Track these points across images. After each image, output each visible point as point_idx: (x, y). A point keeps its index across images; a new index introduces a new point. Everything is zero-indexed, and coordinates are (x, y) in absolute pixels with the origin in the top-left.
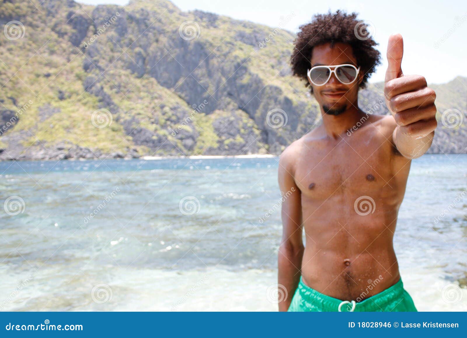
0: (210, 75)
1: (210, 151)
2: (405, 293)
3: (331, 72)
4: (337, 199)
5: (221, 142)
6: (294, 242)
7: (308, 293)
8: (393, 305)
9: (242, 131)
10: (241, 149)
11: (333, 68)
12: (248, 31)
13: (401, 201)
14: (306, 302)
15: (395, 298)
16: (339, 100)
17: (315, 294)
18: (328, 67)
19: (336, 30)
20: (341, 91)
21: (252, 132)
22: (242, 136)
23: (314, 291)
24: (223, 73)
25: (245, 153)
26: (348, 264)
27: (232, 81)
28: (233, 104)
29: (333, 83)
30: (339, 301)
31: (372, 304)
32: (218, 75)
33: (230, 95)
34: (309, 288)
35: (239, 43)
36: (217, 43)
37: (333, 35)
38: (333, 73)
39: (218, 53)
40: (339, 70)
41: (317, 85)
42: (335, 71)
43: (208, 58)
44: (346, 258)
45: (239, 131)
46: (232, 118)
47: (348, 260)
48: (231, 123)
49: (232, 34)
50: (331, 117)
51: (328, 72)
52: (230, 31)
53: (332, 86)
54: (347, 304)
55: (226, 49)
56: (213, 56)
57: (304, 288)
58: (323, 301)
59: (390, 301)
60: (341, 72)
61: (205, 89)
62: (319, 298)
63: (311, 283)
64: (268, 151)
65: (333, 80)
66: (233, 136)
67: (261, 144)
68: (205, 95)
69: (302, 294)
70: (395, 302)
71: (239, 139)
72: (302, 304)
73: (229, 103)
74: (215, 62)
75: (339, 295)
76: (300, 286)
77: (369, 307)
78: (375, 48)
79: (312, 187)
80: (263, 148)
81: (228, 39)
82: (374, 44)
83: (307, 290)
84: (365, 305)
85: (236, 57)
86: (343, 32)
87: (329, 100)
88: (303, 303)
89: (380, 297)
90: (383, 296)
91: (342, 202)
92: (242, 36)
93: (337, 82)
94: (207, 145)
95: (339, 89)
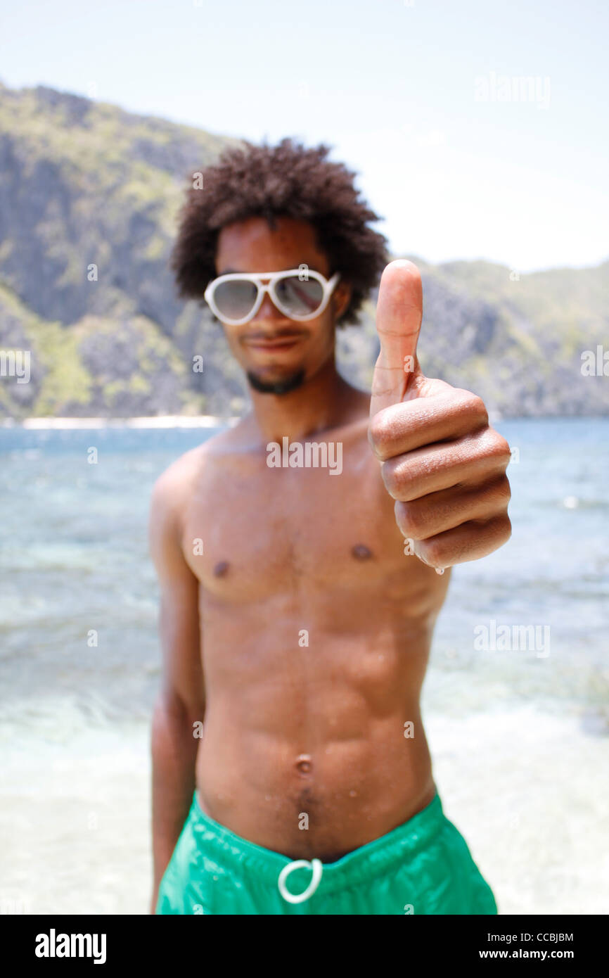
0: (73, 235)
1: (73, 410)
2: (447, 831)
3: (262, 289)
4: (281, 601)
5: (97, 391)
6: (188, 697)
7: (209, 836)
8: (417, 865)
9: (146, 365)
10: (144, 407)
11: (266, 280)
12: (160, 139)
13: (438, 605)
14: (205, 858)
15: (422, 846)
16: (283, 358)
17: (227, 839)
18: (254, 277)
19: (277, 188)
20: (289, 336)
21: (166, 369)
22: (146, 376)
23: (225, 831)
24: (104, 232)
25: (152, 413)
26: (306, 768)
27: (122, 252)
28: (126, 305)
29: (267, 318)
30: (283, 859)
31: (365, 865)
32: (90, 238)
33: (118, 283)
34: (211, 822)
35: (139, 166)
36: (89, 164)
37: (270, 199)
38: (267, 295)
39: (91, 188)
40: (282, 285)
41: (232, 323)
42: (270, 289)
43: (67, 197)
44: (301, 752)
45: (136, 366)
46: (123, 337)
47: (304, 758)
48: (119, 348)
49: (125, 145)
50: (269, 400)
51: (255, 290)
52: (118, 136)
53: (266, 326)
54: (302, 870)
55: (109, 179)
56: (81, 194)
57: (202, 821)
58: (246, 859)
59: (409, 856)
60: (290, 291)
61: (60, 267)
62: (235, 851)
63: (218, 812)
64: (205, 411)
65: (267, 311)
66: (124, 375)
67: (186, 395)
68: (62, 281)
69: (198, 836)
70: (423, 856)
71: (139, 385)
72: (195, 862)
73: (114, 303)
74: (84, 208)
75: (284, 844)
76: (194, 815)
77: (356, 874)
78: (375, 227)
79: (223, 571)
80: (194, 402)
81: (114, 156)
82: (373, 217)
83: (210, 828)
84: (345, 870)
85: (133, 198)
86: (295, 192)
87: (262, 358)
88: (200, 859)
89: (383, 846)
90: (390, 843)
91: (294, 610)
92: (146, 151)
93: (277, 315)
94: (66, 396)
95: (284, 332)
